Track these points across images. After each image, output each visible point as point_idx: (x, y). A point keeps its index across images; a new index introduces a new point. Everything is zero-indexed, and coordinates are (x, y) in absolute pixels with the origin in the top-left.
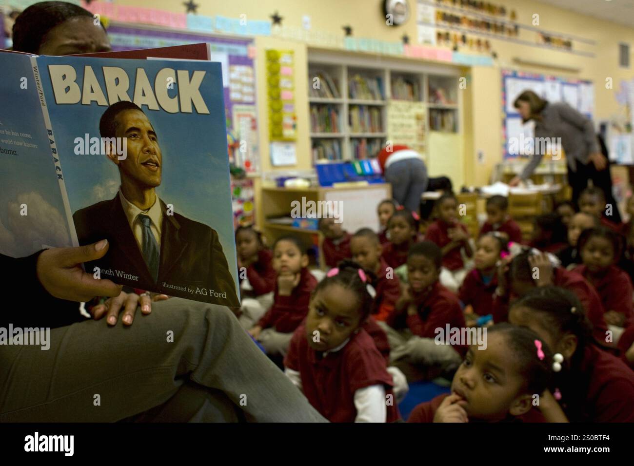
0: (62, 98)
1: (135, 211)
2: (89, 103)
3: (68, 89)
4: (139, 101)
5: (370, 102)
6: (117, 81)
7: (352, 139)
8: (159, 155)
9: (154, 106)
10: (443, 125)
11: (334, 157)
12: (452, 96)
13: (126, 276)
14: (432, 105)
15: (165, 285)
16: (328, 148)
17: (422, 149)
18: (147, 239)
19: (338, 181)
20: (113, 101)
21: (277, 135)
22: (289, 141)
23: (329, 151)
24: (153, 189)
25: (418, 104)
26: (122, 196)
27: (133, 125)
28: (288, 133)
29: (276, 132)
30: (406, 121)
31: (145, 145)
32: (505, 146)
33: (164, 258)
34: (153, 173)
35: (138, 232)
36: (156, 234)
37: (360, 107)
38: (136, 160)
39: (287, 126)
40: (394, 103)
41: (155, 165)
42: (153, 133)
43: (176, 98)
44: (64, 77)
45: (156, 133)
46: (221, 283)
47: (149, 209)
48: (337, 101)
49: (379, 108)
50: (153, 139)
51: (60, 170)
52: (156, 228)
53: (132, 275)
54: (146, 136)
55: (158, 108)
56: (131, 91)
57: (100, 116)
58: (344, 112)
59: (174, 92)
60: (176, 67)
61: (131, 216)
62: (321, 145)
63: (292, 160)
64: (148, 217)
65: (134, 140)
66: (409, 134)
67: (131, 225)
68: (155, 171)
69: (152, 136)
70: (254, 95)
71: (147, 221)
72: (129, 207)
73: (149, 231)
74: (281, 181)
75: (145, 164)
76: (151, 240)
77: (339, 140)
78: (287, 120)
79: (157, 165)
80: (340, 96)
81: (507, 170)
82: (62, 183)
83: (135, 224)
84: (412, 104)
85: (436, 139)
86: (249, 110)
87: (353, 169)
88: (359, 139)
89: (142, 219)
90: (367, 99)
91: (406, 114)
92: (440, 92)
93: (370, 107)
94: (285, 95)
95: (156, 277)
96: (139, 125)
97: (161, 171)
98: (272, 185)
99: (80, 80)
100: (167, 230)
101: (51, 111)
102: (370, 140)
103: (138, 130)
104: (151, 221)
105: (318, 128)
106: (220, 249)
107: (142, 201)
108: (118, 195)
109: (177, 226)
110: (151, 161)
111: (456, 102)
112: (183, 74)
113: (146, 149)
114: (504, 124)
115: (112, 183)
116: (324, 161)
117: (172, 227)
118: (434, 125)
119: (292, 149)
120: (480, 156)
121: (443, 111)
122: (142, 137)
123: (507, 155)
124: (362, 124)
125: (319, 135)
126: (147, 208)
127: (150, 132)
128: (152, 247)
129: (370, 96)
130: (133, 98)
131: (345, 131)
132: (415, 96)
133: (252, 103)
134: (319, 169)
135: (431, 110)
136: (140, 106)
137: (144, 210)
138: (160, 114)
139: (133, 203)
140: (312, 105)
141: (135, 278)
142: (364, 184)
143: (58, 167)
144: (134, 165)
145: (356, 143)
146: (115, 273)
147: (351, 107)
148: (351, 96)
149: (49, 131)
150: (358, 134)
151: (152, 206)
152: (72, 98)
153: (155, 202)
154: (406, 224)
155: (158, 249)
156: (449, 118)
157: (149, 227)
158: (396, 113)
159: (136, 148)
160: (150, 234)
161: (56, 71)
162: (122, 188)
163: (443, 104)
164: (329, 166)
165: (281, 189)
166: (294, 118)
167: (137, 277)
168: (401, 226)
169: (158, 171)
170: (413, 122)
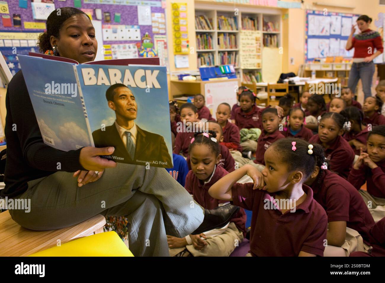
0: (87, 82)
1: (123, 130)
2: (101, 84)
3: (90, 79)
4: (126, 83)
5: (230, 31)
6: (115, 75)
7: (219, 52)
8: (136, 106)
9: (133, 85)
10: (271, 43)
11: (209, 64)
12: (277, 27)
13: (118, 158)
14: (265, 32)
15: (137, 161)
16: (206, 57)
17: (259, 57)
18: (129, 142)
19: (212, 77)
20: (113, 83)
21: (178, 51)
22: (185, 55)
23: (207, 59)
24: (132, 121)
25: (257, 31)
26: (116, 124)
27: (123, 93)
28: (184, 50)
29: (178, 50)
30: (250, 42)
31: (129, 102)
32: (307, 55)
33: (137, 149)
34: (133, 113)
35: (124, 139)
36: (133, 140)
37: (224, 34)
38: (124, 108)
39: (184, 46)
40: (243, 31)
41: (133, 110)
42: (133, 97)
43: (145, 82)
44: (89, 73)
45: (135, 96)
46: (165, 158)
47: (130, 129)
48: (212, 31)
49: (235, 34)
50: (133, 99)
51: (86, 114)
52: (134, 137)
53: (121, 157)
54: (129, 98)
55: (135, 86)
56: (122, 79)
57: (106, 90)
58: (215, 37)
59: (144, 79)
60: (145, 69)
61: (121, 132)
62: (202, 56)
63: (187, 65)
64: (129, 132)
65: (123, 100)
66: (251, 49)
67: (121, 136)
68: (134, 113)
69: (133, 98)
70: (165, 29)
71: (129, 134)
72: (120, 128)
73: (130, 139)
74: (181, 77)
75: (129, 110)
76: (131, 142)
77: (213, 53)
78: (184, 43)
79: (135, 110)
80: (213, 29)
81: (307, 69)
82: (87, 119)
83: (123, 135)
84: (253, 31)
85: (267, 51)
86: (163, 38)
87: (220, 70)
88: (224, 52)
89: (126, 133)
90: (228, 29)
91: (250, 37)
92: (270, 24)
93: (230, 34)
94: (182, 28)
95: (133, 158)
96: (126, 93)
97: (137, 112)
98: (176, 79)
99: (97, 75)
100: (139, 138)
101: (82, 89)
102: (230, 53)
103: (126, 95)
104: (131, 134)
105: (201, 47)
106: (165, 144)
107: (127, 125)
108: (114, 124)
109: (144, 135)
110: (132, 109)
111: (279, 30)
112: (148, 72)
113: (129, 103)
114: (306, 42)
115: (111, 118)
116: (204, 66)
117: (142, 136)
118: (265, 43)
119: (187, 59)
120: (292, 61)
121: (271, 35)
122: (127, 99)
123: (307, 60)
124: (225, 43)
125: (201, 50)
126: (130, 128)
127: (131, 96)
128: (131, 145)
129: (230, 28)
130: (123, 81)
131: (216, 48)
132: (255, 27)
133: (164, 34)
134: (201, 70)
135: (264, 35)
136: (127, 86)
137: (128, 130)
138: (137, 89)
139: (122, 127)
140: (197, 33)
141: (123, 159)
142: (226, 78)
143: (85, 113)
144: (123, 110)
145: (222, 54)
146: (112, 157)
147: (219, 34)
148: (219, 28)
149: (81, 97)
150: (223, 49)
151: (132, 128)
152: (93, 82)
153: (133, 126)
154: (250, 100)
155: (134, 146)
156: (274, 39)
157: (130, 137)
158: (244, 37)
159: (124, 103)
160: (131, 140)
161: (85, 71)
162: (117, 120)
163: (271, 31)
164: (207, 69)
165: (181, 81)
166: (188, 42)
167: (123, 158)
168: (247, 101)
169: (135, 113)
170: (254, 42)
